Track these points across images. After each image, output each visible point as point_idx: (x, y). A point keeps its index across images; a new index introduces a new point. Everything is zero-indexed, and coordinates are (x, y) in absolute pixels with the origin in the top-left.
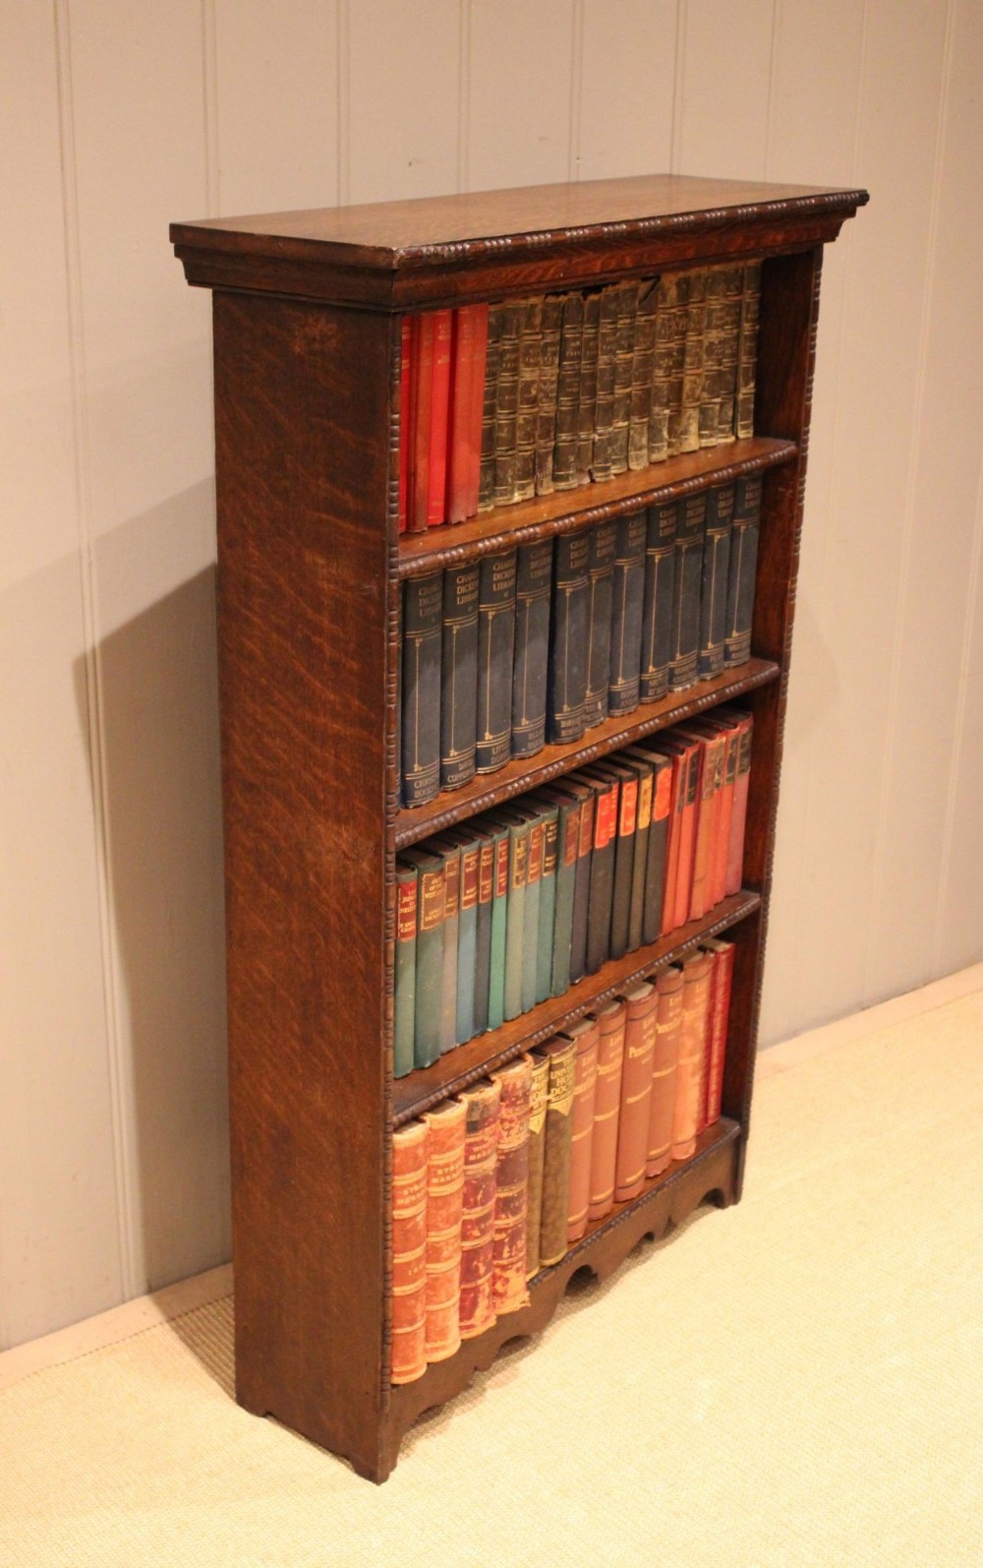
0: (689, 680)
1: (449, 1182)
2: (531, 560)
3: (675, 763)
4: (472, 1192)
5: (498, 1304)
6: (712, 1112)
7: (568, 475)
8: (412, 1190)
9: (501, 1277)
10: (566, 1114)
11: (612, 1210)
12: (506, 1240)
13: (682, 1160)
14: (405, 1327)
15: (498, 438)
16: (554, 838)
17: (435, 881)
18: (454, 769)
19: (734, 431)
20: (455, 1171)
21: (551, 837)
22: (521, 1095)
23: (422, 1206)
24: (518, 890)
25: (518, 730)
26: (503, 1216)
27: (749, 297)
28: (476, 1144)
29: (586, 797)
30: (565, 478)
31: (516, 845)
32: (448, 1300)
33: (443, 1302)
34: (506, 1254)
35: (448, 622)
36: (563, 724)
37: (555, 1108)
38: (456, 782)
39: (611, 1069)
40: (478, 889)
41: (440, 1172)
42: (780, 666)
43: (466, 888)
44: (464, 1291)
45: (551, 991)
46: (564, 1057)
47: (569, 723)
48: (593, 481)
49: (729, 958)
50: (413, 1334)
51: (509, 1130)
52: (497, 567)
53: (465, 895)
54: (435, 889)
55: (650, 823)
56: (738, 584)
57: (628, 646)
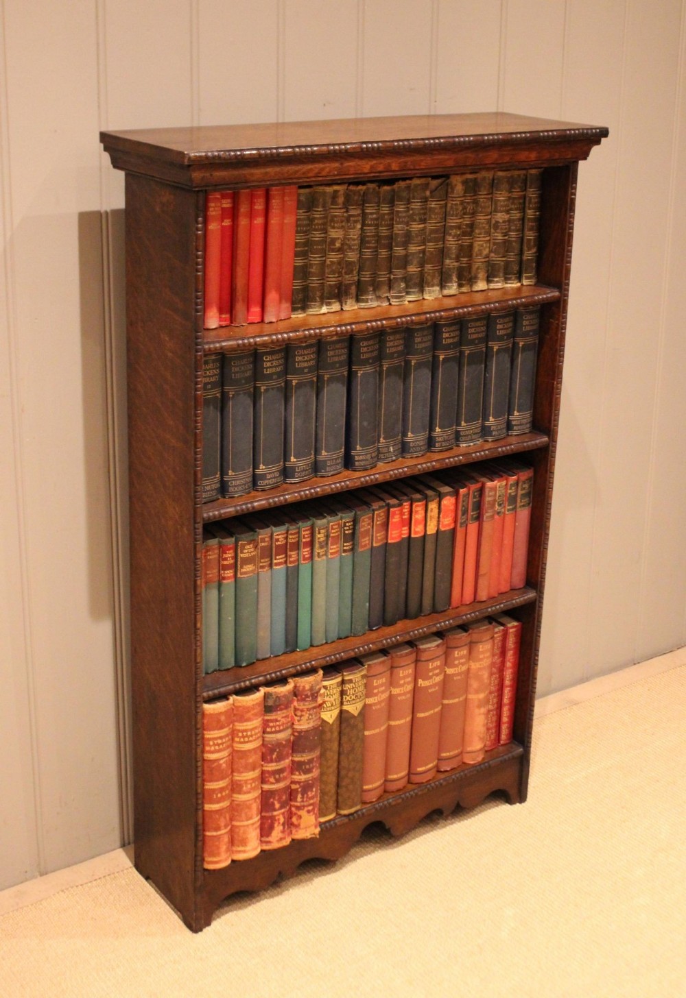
0: (472, 440)
1: (247, 742)
2: (327, 350)
3: (457, 494)
4: (268, 752)
5: (294, 832)
6: (504, 737)
7: (367, 299)
8: (216, 742)
9: (295, 814)
10: (356, 715)
11: (404, 787)
12: (300, 790)
13: (469, 764)
14: (212, 832)
15: (309, 272)
16: (350, 531)
17: (248, 547)
18: (263, 477)
19: (520, 279)
20: (252, 736)
21: (347, 530)
22: (309, 694)
23: (225, 753)
24: (320, 562)
25: (320, 458)
26: (297, 773)
27: (532, 194)
28: (272, 721)
29: (377, 507)
30: (366, 301)
31: (317, 532)
32: (247, 820)
33: (243, 821)
34: (299, 799)
35: (258, 384)
36: (357, 458)
37: (347, 709)
38: (265, 486)
39: (403, 690)
40: (286, 556)
41: (240, 734)
42: (549, 438)
43: (276, 555)
44: (262, 818)
45: (351, 632)
46: (355, 676)
47: (361, 458)
48: (390, 304)
49: (516, 631)
50: (218, 837)
51: (301, 716)
52: (298, 352)
53: (276, 559)
54: (248, 552)
55: (437, 531)
56: (518, 380)
57: (417, 413)
